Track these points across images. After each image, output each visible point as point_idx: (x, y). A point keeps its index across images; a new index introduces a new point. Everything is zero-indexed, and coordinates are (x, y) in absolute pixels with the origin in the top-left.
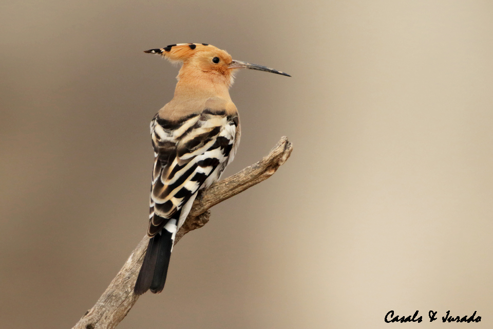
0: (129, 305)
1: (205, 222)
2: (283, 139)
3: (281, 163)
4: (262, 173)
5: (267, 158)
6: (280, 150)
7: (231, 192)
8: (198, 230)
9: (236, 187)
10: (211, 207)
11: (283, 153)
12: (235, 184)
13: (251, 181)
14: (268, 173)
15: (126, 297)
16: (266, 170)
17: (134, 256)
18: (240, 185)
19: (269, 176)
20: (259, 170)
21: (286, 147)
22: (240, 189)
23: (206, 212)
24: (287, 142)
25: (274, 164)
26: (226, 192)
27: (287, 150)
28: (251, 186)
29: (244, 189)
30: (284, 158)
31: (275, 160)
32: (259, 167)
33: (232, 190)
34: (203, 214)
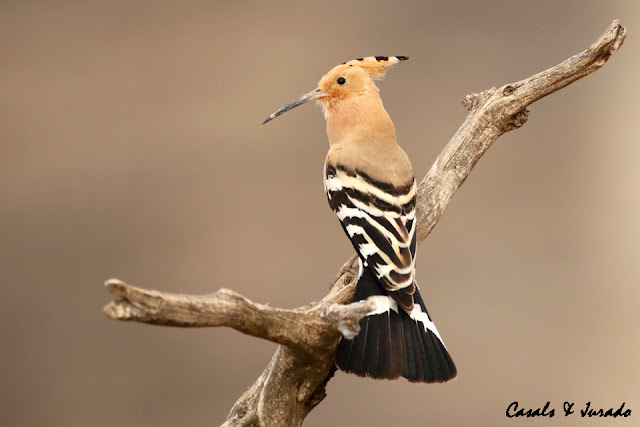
0: (433, 220)
1: (523, 122)
2: (615, 23)
3: (612, 52)
4: (589, 64)
5: (596, 45)
6: (611, 36)
7: (553, 86)
8: (515, 131)
9: (561, 80)
10: (529, 104)
11: (615, 40)
12: (559, 77)
13: (577, 73)
14: (597, 64)
15: (431, 211)
16: (595, 60)
17: (439, 161)
18: (564, 78)
19: (598, 67)
20: (587, 60)
21: (618, 33)
22: (564, 82)
23: (524, 110)
24: (620, 27)
25: (604, 53)
26: (548, 86)
27: (619, 37)
28: (577, 79)
29: (569, 83)
30: (616, 45)
31: (605, 49)
32: (587, 57)
33: (554, 83)
34: (520, 112)
